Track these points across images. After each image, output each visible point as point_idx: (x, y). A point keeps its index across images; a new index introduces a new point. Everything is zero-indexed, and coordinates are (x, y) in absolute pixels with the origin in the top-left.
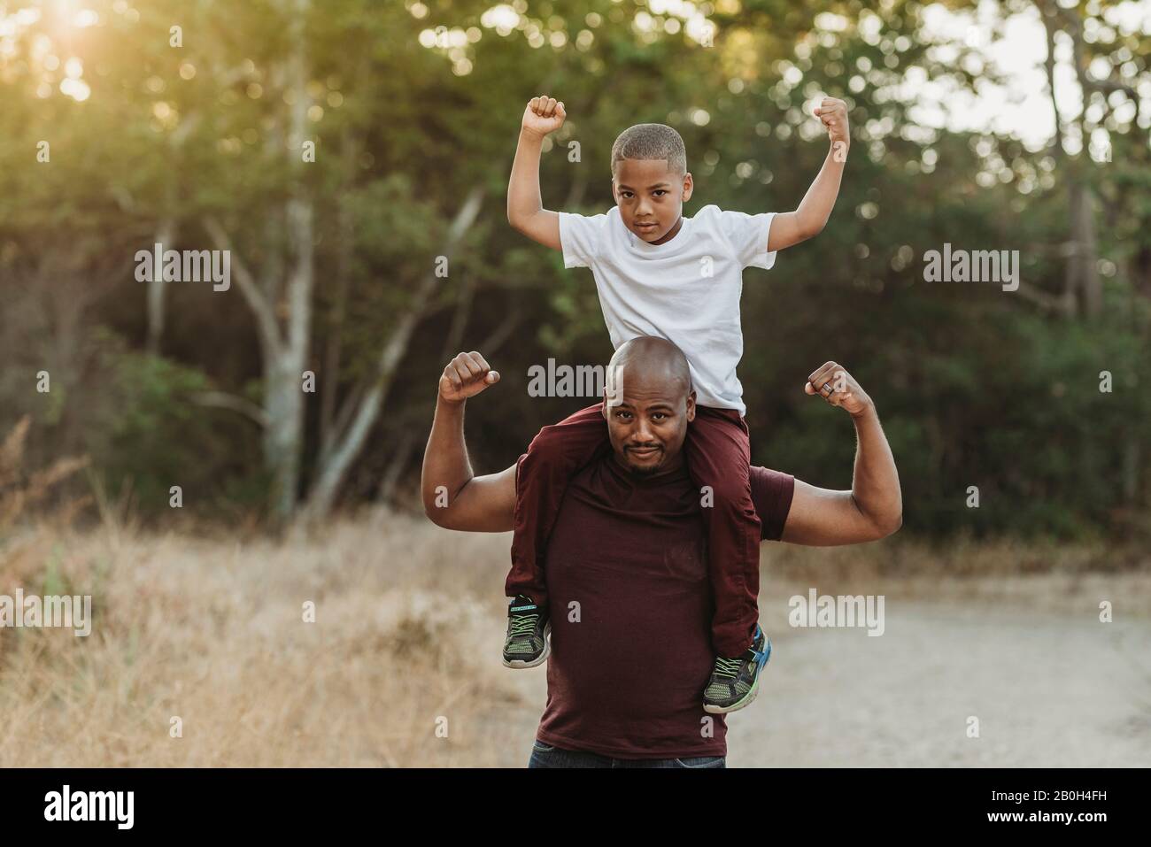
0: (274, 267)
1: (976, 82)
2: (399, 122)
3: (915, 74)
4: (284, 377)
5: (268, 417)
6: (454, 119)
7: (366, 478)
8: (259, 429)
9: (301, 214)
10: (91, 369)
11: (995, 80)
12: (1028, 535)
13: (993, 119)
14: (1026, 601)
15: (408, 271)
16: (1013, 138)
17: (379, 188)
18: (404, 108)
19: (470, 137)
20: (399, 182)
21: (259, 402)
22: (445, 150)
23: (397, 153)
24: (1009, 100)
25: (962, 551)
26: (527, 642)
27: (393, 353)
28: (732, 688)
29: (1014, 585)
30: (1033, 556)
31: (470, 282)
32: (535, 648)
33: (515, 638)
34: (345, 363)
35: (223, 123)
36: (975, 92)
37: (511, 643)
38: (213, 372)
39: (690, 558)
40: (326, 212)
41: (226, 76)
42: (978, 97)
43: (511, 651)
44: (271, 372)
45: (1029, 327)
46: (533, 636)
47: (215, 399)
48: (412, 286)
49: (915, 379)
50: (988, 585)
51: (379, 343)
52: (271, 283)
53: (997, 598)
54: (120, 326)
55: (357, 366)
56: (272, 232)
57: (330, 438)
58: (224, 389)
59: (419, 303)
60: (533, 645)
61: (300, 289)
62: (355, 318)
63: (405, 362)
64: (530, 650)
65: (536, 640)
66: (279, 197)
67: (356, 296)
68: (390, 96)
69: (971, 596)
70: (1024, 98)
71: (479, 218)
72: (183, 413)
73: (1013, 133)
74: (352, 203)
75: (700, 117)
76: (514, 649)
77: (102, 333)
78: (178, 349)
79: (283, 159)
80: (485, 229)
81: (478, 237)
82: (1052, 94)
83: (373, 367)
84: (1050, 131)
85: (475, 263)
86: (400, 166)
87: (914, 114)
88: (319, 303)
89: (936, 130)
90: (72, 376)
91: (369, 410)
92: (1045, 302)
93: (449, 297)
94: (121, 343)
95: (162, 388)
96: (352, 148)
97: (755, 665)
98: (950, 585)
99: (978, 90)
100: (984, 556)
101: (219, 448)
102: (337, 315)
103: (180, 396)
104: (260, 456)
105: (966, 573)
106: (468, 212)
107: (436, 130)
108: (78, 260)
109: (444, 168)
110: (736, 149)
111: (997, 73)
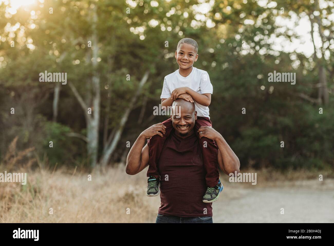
0: (89, 96)
1: (291, 38)
2: (124, 53)
3: (273, 36)
4: (93, 128)
5: (88, 140)
6: (140, 52)
7: (116, 155)
8: (86, 143)
9: (96, 80)
10: (37, 127)
11: (297, 37)
12: (309, 168)
13: (296, 49)
14: (309, 187)
15: (128, 97)
16: (302, 54)
17: (119, 72)
18: (125, 49)
19: (145, 57)
20: (124, 70)
21: (86, 135)
22: (137, 61)
23: (123, 62)
24: (301, 43)
25: (290, 173)
26: (154, 189)
27: (124, 120)
28: (211, 196)
29: (305, 183)
30: (311, 174)
31: (146, 99)
32: (156, 191)
33: (150, 188)
34: (110, 123)
35: (73, 55)
36: (291, 41)
37: (149, 189)
38: (72, 127)
39: (198, 160)
40: (104, 80)
41: (74, 42)
42: (292, 43)
43: (149, 191)
44: (89, 127)
45: (308, 108)
46: (155, 187)
47: (73, 134)
48: (129, 101)
49: (275, 123)
50: (298, 183)
51: (120, 117)
52: (88, 101)
53: (301, 186)
54: (45, 114)
55: (114, 124)
56: (88, 86)
57: (106, 145)
58: (75, 132)
59: (131, 105)
60: (156, 190)
61: (97, 102)
62: (113, 110)
63: (127, 123)
64: (155, 191)
65: (156, 188)
66: (90, 76)
67: (113, 104)
68: (121, 46)
69: (293, 186)
70: (305, 42)
71: (148, 80)
72: (63, 138)
73: (302, 52)
74: (111, 77)
75: (211, 51)
76: (150, 191)
77: (40, 116)
78: (62, 120)
79: (91, 65)
80: (150, 83)
81: (147, 86)
82: (313, 41)
83: (118, 124)
84: (313, 52)
85: (147, 94)
86: (125, 66)
87: (273, 47)
88: (102, 106)
89: (279, 52)
90: (31, 129)
91: (117, 137)
92: (313, 101)
93: (140, 103)
94: (45, 119)
95: (57, 131)
96: (111, 61)
97: (218, 190)
98: (287, 183)
99: (292, 41)
100: (297, 174)
101: (74, 149)
102: (107, 110)
103: (63, 134)
104: (86, 151)
105: (291, 179)
106: (145, 79)
107: (135, 56)
108: (32, 95)
109: (138, 66)
110: (222, 59)
111: (297, 35)
